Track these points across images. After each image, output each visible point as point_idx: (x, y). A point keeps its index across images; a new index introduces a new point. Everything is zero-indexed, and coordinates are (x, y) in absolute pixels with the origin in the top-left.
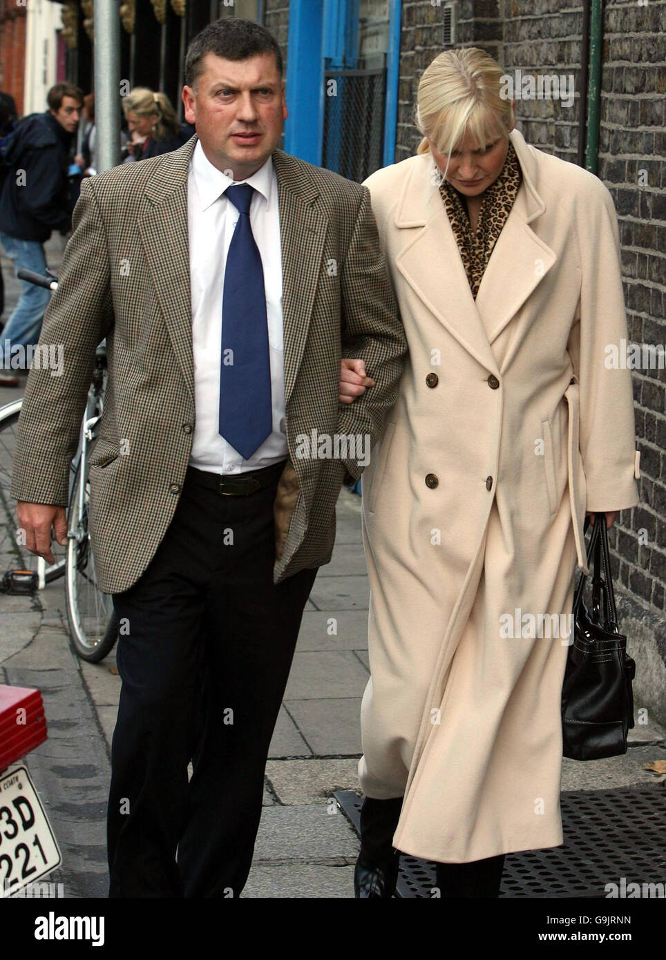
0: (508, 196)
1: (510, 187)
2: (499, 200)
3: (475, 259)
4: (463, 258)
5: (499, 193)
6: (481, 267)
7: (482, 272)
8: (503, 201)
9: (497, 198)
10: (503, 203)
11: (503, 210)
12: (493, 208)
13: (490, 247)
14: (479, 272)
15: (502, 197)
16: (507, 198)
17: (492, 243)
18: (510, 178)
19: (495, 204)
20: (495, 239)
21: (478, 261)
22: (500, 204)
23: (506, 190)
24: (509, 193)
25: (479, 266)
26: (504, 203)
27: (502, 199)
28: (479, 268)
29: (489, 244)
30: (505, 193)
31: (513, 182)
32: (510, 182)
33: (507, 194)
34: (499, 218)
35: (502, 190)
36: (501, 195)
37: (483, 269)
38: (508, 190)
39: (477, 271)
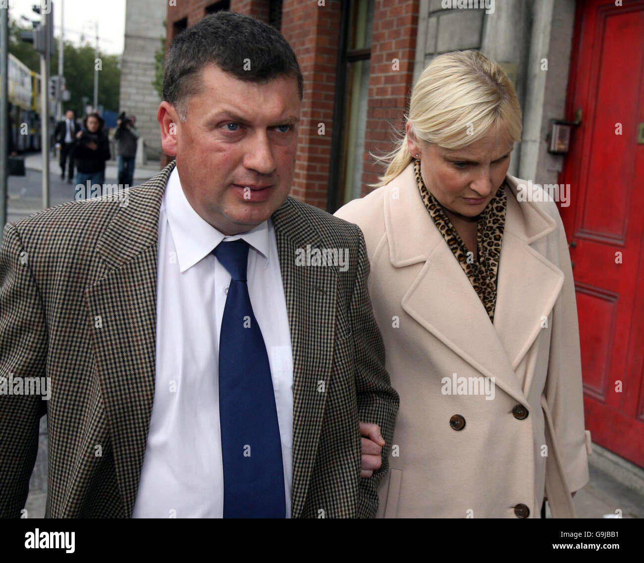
0: (499, 218)
1: (499, 209)
2: (489, 222)
3: (486, 289)
4: (477, 289)
5: (488, 216)
6: (493, 296)
7: (494, 301)
8: (494, 223)
9: (487, 222)
10: (495, 226)
11: (497, 232)
12: (484, 232)
13: (495, 273)
14: (491, 301)
15: (491, 220)
16: (499, 220)
17: (495, 269)
18: (498, 199)
19: (486, 228)
20: (497, 263)
21: (489, 290)
22: (491, 227)
23: (495, 211)
24: (500, 214)
25: (492, 295)
26: (497, 225)
27: (492, 221)
28: (491, 297)
29: (492, 270)
30: (494, 215)
31: (501, 202)
32: (498, 203)
33: (497, 216)
34: (496, 242)
35: (490, 213)
36: (490, 217)
37: (495, 298)
38: (498, 211)
39: (489, 301)
